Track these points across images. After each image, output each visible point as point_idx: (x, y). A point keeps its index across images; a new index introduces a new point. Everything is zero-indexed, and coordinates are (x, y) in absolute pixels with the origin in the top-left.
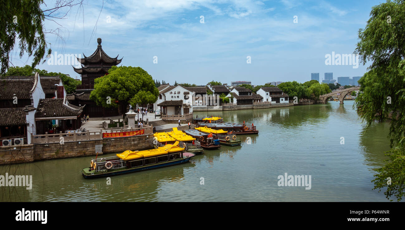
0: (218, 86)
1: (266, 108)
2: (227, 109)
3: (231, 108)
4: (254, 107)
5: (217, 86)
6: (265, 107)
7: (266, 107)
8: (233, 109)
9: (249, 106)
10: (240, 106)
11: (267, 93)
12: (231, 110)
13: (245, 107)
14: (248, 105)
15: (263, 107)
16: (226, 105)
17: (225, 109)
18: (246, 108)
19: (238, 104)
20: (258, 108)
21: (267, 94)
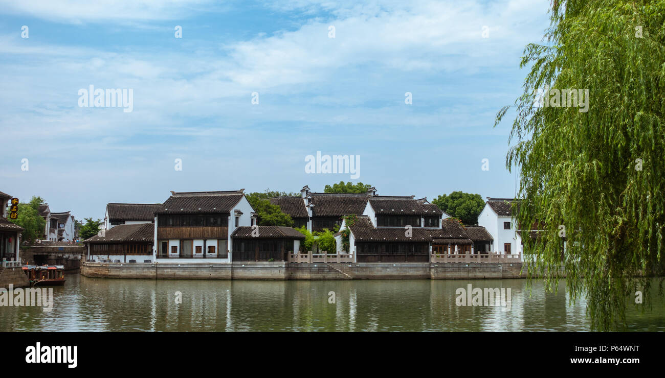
0: (343, 196)
1: (485, 279)
2: (307, 275)
3: (320, 270)
4: (433, 273)
5: (338, 196)
6: (480, 275)
7: (487, 275)
8: (331, 275)
9: (413, 268)
10: (370, 264)
11: (508, 220)
12: (324, 279)
13: (389, 272)
14: (406, 264)
15: (471, 275)
16: (304, 260)
17: (299, 275)
18: (395, 273)
19: (360, 258)
20: (449, 275)
21: (507, 226)
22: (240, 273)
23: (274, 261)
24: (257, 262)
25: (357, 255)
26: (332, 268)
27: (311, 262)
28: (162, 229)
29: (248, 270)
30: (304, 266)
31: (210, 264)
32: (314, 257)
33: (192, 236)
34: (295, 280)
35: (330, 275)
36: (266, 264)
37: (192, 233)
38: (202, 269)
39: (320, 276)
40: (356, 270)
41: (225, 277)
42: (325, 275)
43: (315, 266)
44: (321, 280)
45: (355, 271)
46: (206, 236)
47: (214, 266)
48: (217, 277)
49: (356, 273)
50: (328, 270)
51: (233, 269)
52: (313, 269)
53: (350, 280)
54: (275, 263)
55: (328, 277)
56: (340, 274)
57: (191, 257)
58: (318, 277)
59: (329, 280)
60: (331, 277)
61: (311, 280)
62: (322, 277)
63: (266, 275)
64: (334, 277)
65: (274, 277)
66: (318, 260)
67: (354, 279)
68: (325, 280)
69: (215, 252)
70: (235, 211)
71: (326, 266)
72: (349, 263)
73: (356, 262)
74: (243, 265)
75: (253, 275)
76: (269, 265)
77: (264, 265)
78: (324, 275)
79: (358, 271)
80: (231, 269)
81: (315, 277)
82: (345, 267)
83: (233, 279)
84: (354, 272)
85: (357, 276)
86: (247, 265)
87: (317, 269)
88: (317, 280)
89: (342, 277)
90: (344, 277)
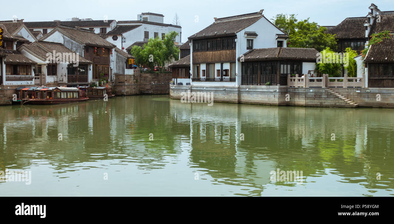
22: (246, 97)
23: (270, 85)
24: (259, 86)
25: (369, 80)
26: (331, 94)
27: (307, 87)
28: (195, 53)
29: (251, 94)
30: (301, 91)
31: (223, 87)
32: (311, 80)
33: (213, 60)
34: (293, 106)
35: (328, 101)
36: (264, 88)
37: (213, 58)
38: (219, 92)
39: (316, 102)
40: (367, 96)
41: (234, 100)
42: (323, 101)
43: (311, 91)
44: (318, 107)
45: (364, 97)
46: (222, 59)
47: (226, 90)
48: (228, 100)
49: (366, 100)
50: (326, 96)
51: (239, 92)
52: (309, 94)
53: (352, 107)
54: (271, 87)
55: (326, 104)
56: (340, 101)
57: (214, 80)
58: (314, 103)
59: (327, 107)
60: (329, 104)
61: (306, 106)
62: (319, 104)
63: (264, 100)
64: (333, 104)
65: (270, 102)
66: (315, 84)
67: (358, 107)
68: (322, 107)
69: (229, 76)
70: (245, 33)
71: (324, 91)
72: (358, 88)
73: (367, 86)
74: (247, 89)
75: (254, 99)
76: (267, 89)
77: (263, 89)
78: (320, 101)
79: (368, 98)
80: (237, 92)
81: (310, 103)
82: (352, 92)
83: (240, 103)
84: (364, 99)
85: (367, 103)
86: (249, 89)
87: (314, 94)
88: (313, 107)
89: (343, 104)
90: (345, 104)
